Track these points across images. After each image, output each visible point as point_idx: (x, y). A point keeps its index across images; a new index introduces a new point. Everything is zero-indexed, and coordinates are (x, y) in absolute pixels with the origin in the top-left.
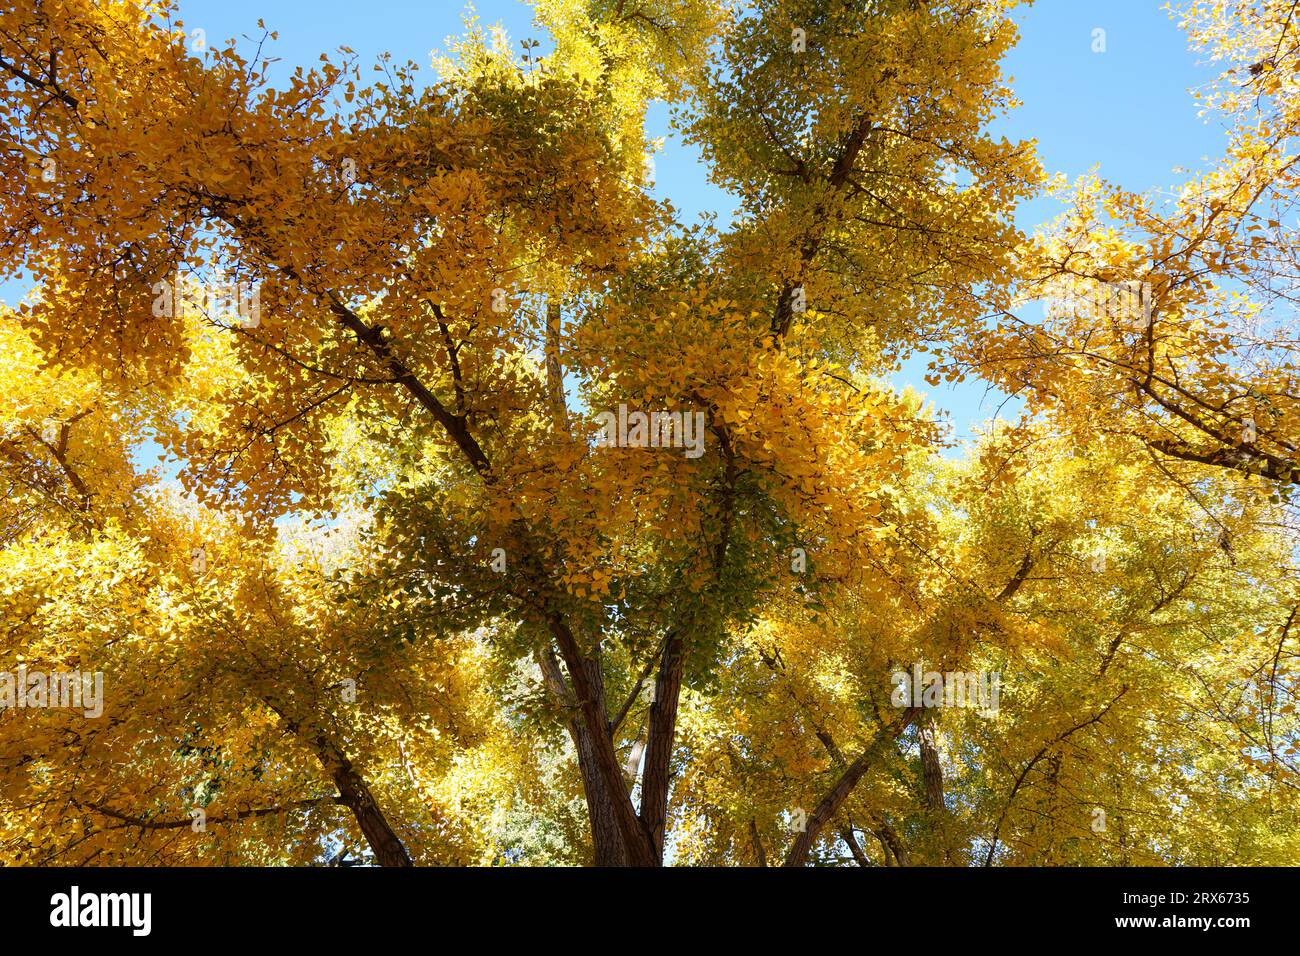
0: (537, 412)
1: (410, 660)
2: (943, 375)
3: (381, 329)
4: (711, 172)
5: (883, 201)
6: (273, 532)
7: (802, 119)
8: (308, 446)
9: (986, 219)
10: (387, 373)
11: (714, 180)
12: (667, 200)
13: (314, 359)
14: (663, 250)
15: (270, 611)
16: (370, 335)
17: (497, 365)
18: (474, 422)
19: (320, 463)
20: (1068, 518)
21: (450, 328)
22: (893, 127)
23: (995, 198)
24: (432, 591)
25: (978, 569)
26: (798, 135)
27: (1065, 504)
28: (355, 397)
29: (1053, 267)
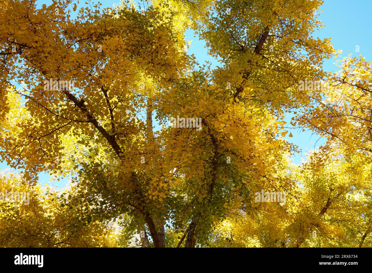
0: (143, 135)
1: (88, 231)
2: (297, 122)
3: (84, 102)
4: (209, 51)
5: (273, 62)
6: (37, 178)
7: (243, 31)
8: (53, 145)
9: (312, 67)
10: (86, 118)
11: (210, 54)
12: (193, 55)
13: (58, 112)
14: (191, 75)
15: (34, 211)
16: (80, 104)
17: (128, 116)
18: (118, 138)
19: (58, 152)
20: (344, 185)
21: (110, 101)
22: (276, 35)
23: (315, 60)
24: (99, 203)
25: (310, 203)
26: (242, 37)
27: (343, 179)
28: (73, 128)
29: (340, 81)
